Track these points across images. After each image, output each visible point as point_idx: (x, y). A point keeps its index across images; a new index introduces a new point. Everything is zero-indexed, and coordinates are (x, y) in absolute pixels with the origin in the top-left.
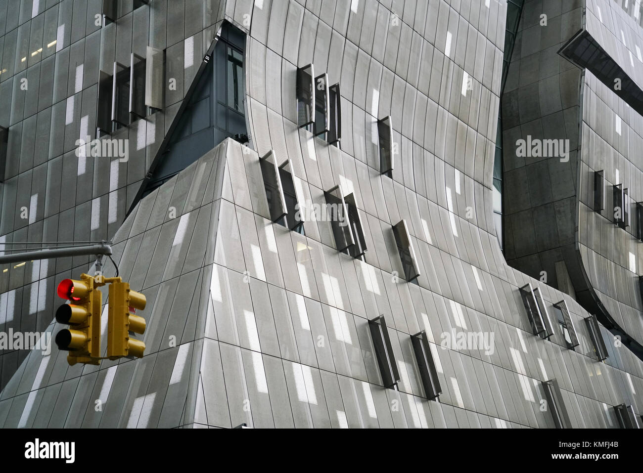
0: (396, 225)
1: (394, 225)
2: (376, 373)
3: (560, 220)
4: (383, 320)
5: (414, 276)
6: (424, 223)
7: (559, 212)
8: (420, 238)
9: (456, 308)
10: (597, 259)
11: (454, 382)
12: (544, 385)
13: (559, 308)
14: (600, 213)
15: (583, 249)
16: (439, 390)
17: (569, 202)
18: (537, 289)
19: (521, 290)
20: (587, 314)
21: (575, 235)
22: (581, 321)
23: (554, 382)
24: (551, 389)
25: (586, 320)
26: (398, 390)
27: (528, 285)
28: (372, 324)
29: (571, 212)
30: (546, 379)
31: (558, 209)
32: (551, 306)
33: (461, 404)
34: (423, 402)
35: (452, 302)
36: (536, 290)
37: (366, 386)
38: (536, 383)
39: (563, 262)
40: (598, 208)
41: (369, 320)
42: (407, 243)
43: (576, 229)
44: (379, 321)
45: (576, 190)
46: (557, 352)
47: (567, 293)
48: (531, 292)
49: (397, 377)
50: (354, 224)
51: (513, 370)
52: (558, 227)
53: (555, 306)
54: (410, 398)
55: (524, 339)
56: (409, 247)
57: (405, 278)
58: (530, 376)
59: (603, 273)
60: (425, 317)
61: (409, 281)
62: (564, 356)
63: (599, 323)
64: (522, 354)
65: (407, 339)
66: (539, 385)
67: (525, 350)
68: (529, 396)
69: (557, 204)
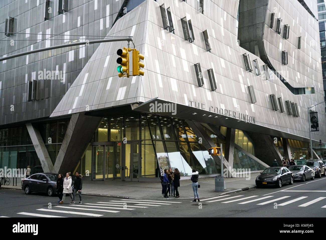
0: (204, 31)
2: (196, 81)
3: (258, 31)
4: (199, 64)
5: (209, 49)
6: (213, 31)
7: (258, 28)
8: (212, 36)
9: (222, 60)
10: (269, 45)
11: (221, 85)
12: (249, 87)
13: (255, 61)
14: (272, 28)
15: (265, 41)
16: (216, 88)
17: (262, 24)
18: (249, 55)
19: (243, 55)
20: (264, 64)
21: (262, 36)
22: (262, 66)
23: (252, 86)
24: (251, 89)
25: (264, 66)
26: (203, 88)
27: (246, 53)
28: (195, 65)
29: (262, 28)
30: (249, 85)
31: (257, 26)
32: (252, 61)
33: (222, 93)
34: (210, 91)
35: (221, 58)
36: (248, 55)
37: (193, 86)
38: (246, 86)
39: (257, 46)
40: (271, 27)
42: (208, 38)
43: (263, 34)
44: (198, 65)
45: (264, 20)
46: (253, 76)
47: (258, 56)
48: (247, 56)
49: (203, 83)
50: (190, 31)
51: (239, 82)
52: (257, 33)
53: (254, 61)
54: (206, 90)
55: (243, 71)
56: (208, 40)
57: (206, 50)
58: (244, 84)
59: (271, 50)
60: (212, 63)
61: (208, 51)
62: (255, 78)
63: (268, 67)
64: (242, 77)
65: (206, 71)
66: (247, 87)
67: (243, 76)
68: (244, 91)
69: (257, 25)
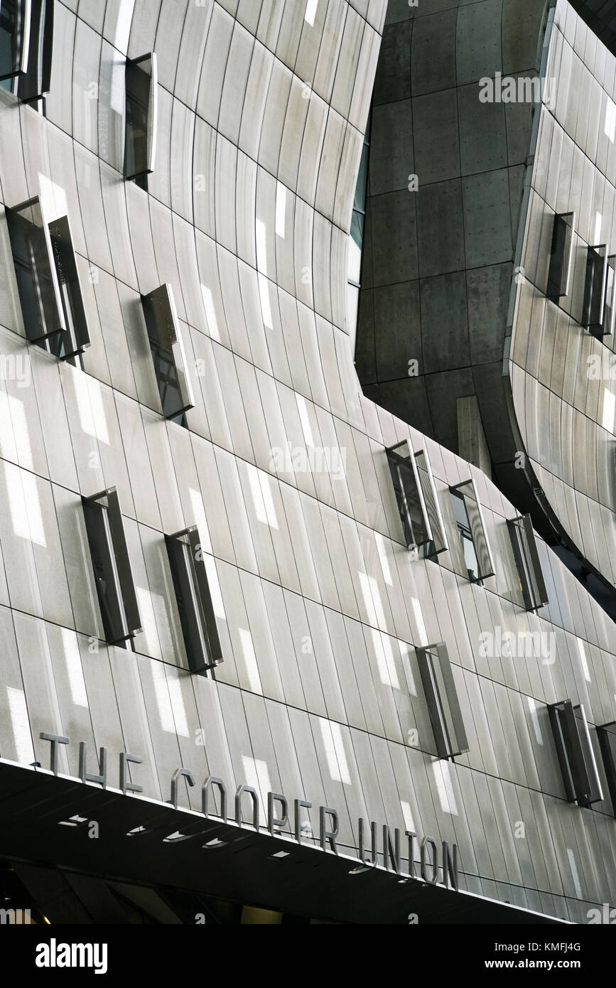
0: (150, 295)
1: (145, 295)
3: (476, 310)
4: (113, 498)
5: (179, 408)
6: (206, 294)
7: (476, 292)
8: (195, 327)
9: (259, 482)
10: (542, 395)
11: (245, 637)
12: (420, 654)
13: (460, 496)
14: (556, 302)
15: (517, 375)
16: (216, 654)
17: (498, 274)
18: (421, 452)
19: (389, 451)
20: (512, 512)
21: (503, 343)
22: (500, 525)
23: (441, 650)
24: (434, 664)
25: (510, 524)
26: (133, 650)
27: (405, 442)
28: (89, 505)
29: (500, 295)
30: (424, 643)
31: (474, 285)
32: (445, 491)
33: (256, 687)
34: (180, 676)
35: (251, 468)
36: (419, 453)
37: (69, 638)
38: (404, 648)
39: (474, 399)
40: (553, 292)
41: (82, 497)
42: (172, 337)
43: (506, 333)
44: (104, 501)
45: (514, 250)
46: (447, 586)
47: (476, 463)
48: (409, 458)
49: (135, 622)
50: (64, 286)
51: (363, 622)
52: (471, 324)
53: (453, 490)
54: (156, 667)
55: (388, 554)
56: (174, 347)
57: (160, 409)
58: (395, 636)
59: (550, 428)
60: (196, 497)
61: (169, 418)
62: (464, 594)
63: (535, 532)
64: (383, 587)
65: (159, 543)
66: (410, 653)
67: (388, 579)
68: (389, 676)
69: (472, 275)
